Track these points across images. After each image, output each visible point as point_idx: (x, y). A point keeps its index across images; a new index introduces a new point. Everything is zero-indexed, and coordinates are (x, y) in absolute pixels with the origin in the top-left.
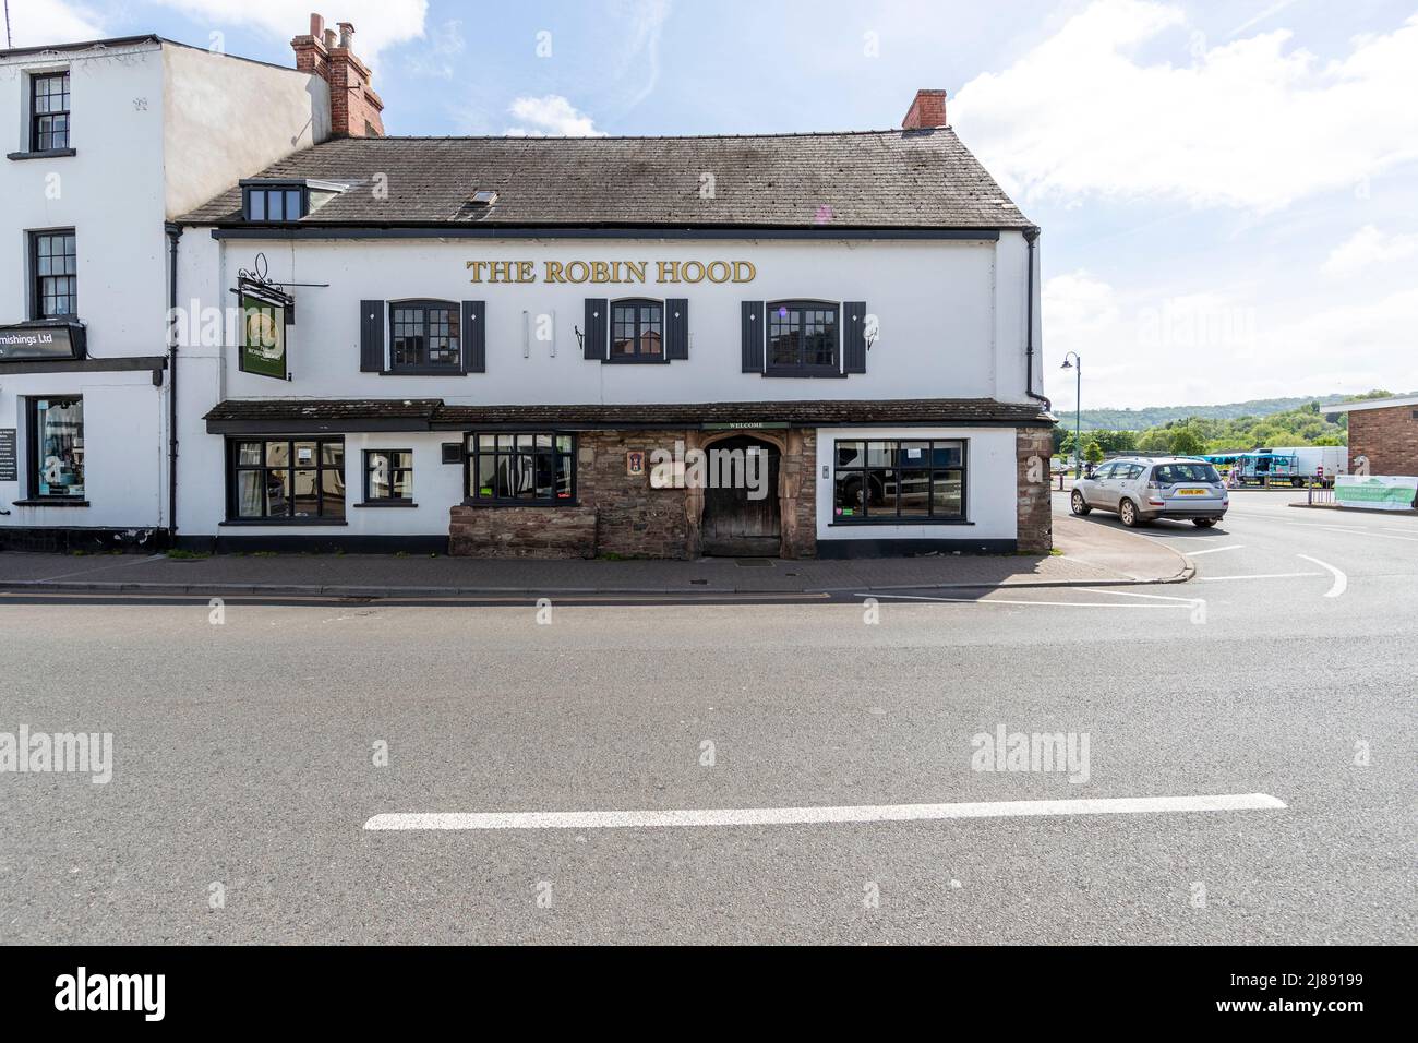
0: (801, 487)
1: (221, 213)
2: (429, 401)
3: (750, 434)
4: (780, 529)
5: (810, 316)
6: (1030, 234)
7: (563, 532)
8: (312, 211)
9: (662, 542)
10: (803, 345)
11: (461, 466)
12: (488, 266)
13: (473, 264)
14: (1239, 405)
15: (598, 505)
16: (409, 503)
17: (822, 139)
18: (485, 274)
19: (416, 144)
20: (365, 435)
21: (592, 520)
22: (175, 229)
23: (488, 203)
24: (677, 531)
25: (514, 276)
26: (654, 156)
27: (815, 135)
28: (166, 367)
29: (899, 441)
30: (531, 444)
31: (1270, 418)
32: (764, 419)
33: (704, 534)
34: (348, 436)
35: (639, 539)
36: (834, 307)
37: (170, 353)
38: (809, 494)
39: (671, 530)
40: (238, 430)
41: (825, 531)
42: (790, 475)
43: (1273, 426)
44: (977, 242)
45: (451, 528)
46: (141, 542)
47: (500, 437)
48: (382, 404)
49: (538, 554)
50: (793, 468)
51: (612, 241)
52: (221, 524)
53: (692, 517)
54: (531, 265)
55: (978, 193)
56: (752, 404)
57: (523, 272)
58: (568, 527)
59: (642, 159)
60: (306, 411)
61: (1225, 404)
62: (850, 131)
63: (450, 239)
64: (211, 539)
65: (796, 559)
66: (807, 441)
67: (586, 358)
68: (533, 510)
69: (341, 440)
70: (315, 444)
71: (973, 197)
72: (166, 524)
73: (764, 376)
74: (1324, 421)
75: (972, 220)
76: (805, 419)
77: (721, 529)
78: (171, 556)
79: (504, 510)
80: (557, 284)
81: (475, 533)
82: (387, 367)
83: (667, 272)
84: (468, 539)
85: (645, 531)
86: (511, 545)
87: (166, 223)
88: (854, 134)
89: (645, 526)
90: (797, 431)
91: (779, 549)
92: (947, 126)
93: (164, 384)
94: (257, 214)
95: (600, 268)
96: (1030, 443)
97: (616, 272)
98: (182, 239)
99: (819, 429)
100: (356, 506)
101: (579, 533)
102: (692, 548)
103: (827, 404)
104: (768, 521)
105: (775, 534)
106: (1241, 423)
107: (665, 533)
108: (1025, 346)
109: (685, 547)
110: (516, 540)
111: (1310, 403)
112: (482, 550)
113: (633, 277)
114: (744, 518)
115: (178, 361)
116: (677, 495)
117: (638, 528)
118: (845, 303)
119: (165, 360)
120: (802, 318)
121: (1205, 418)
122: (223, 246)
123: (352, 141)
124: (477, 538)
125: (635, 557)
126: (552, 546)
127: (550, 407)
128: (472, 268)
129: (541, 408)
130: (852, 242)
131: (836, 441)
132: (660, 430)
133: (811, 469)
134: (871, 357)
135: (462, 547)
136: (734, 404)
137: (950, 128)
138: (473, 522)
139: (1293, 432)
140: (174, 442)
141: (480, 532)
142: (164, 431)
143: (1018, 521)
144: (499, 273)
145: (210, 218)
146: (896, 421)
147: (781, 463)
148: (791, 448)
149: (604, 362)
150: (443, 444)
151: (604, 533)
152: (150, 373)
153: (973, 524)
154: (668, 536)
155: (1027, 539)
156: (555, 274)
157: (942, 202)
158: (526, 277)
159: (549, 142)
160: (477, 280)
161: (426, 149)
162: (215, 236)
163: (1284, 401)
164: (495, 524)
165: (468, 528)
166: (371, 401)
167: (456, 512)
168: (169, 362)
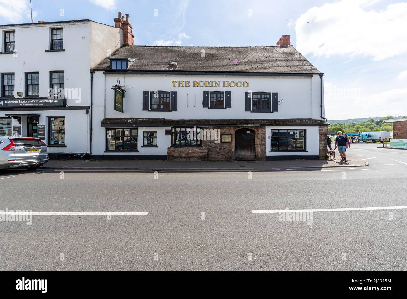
0: (262, 142)
1: (103, 67)
2: (162, 118)
3: (248, 128)
4: (255, 153)
5: (263, 96)
6: (321, 75)
7: (199, 154)
8: (129, 67)
9: (225, 156)
10: (261, 103)
11: (170, 136)
12: (178, 82)
13: (173, 81)
14: (351, 120)
15: (208, 147)
16: (156, 146)
17: (258, 48)
18: (177, 84)
19: (148, 48)
20: (144, 128)
21: (206, 151)
22: (92, 71)
23: (175, 65)
24: (229, 154)
25: (184, 85)
26: (214, 52)
27: (256, 47)
28: (89, 109)
29: (287, 130)
30: (185, 130)
31: (360, 124)
32: (253, 124)
33: (235, 155)
34: (139, 128)
35: (219, 156)
36: (269, 94)
37: (91, 105)
38: (264, 144)
39: (227, 153)
40: (109, 126)
41: (269, 153)
42: (259, 139)
43: (361, 126)
44: (307, 77)
45: (168, 153)
46: (82, 157)
47: (181, 128)
48: (149, 119)
49: (192, 160)
50: (260, 137)
51: (211, 76)
52: (104, 152)
53: (233, 150)
54: (189, 82)
55: (304, 64)
56: (248, 119)
57: (187, 84)
58: (200, 153)
59: (212, 53)
60: (129, 121)
61: (347, 119)
62: (265, 46)
63: (167, 75)
64: (101, 156)
65: (261, 161)
66: (263, 129)
67: (204, 107)
68: (191, 148)
69: (137, 129)
70: (130, 130)
71: (304, 65)
72: (89, 152)
73: (251, 112)
74: (375, 124)
75: (305, 71)
76: (263, 124)
77: (239, 153)
78: (91, 161)
79: (183, 148)
80: (196, 87)
81: (174, 154)
82: (150, 109)
83: (226, 84)
84: (173, 156)
85: (220, 154)
86: (185, 157)
87: (90, 70)
88: (266, 47)
89: (220, 152)
90: (261, 127)
91: (255, 158)
92: (291, 45)
93: (89, 113)
94: (114, 67)
95: (208, 83)
96: (322, 130)
97: (212, 84)
98: (94, 74)
99: (267, 126)
100: (141, 147)
101: (203, 154)
102: (233, 158)
103: (269, 120)
104: (252, 151)
105: (254, 154)
106: (352, 125)
107: (226, 154)
108: (320, 104)
109: (231, 158)
110: (186, 156)
111: (371, 119)
112: (177, 159)
113: (216, 85)
114: (246, 150)
115: (93, 107)
116: (228, 144)
117: (218, 153)
118: (273, 93)
119: (89, 107)
120: (261, 96)
121: (342, 124)
122: (105, 76)
123: (130, 47)
124: (175, 156)
125: (218, 161)
126: (196, 158)
127: (195, 120)
128: (173, 82)
129: (192, 120)
130: (275, 77)
131: (271, 129)
132: (224, 126)
133: (264, 137)
134: (279, 107)
135: (171, 158)
136: (244, 120)
137: (292, 46)
138: (174, 151)
139: (366, 127)
140: (91, 129)
141: (176, 154)
142: (88, 126)
143: (319, 151)
144: (181, 84)
145: (101, 68)
146: (288, 124)
147: (256, 136)
148: (259, 131)
149: (209, 108)
150: (165, 130)
151: (209, 154)
152: (85, 110)
153: (308, 151)
154: (227, 155)
155: (322, 155)
156: (195, 84)
157: (296, 66)
158: (188, 85)
159: (184, 48)
160: (174, 86)
161: (151, 49)
162: (104, 73)
163: (363, 119)
164: (180, 152)
165: (173, 153)
166: (146, 118)
167: (169, 149)
168: (90, 107)
